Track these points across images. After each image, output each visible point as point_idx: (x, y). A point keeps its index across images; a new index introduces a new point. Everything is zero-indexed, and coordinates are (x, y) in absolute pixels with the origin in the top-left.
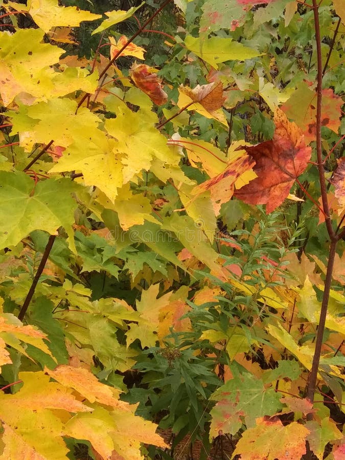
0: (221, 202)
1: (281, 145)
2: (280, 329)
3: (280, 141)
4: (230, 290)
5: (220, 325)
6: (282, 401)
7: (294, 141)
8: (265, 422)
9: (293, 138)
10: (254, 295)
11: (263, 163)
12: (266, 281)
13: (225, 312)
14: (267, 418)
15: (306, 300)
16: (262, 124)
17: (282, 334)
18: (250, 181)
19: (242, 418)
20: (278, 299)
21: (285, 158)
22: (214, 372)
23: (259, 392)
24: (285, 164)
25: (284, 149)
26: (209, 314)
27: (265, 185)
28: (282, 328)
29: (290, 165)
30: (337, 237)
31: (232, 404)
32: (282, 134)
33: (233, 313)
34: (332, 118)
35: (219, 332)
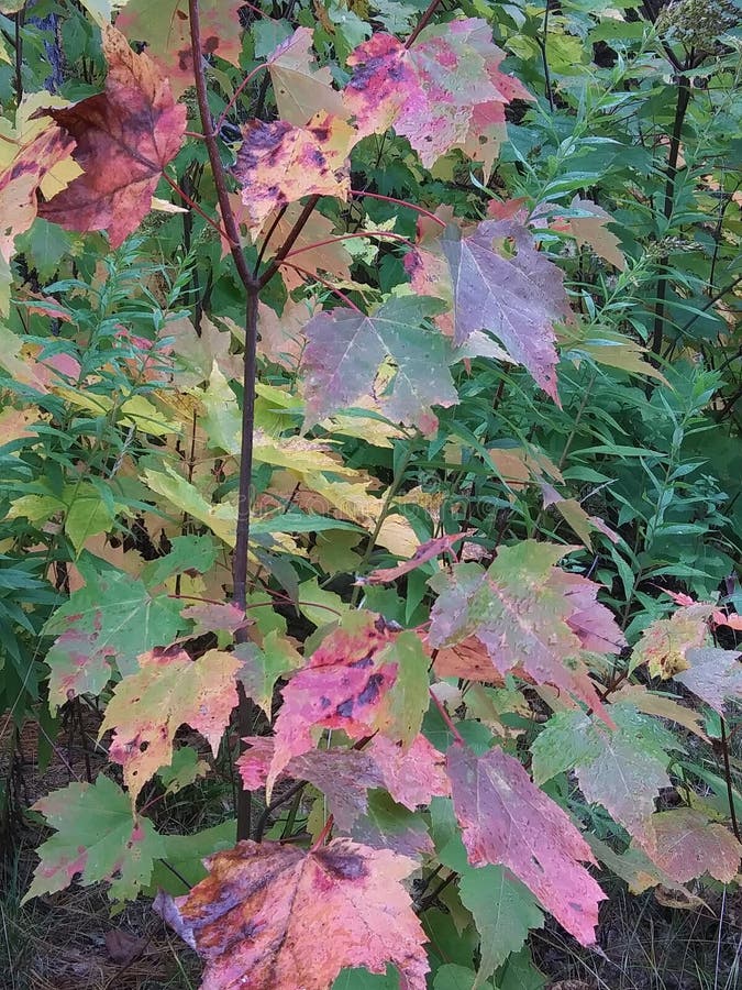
0: (14, 232)
1: (124, 103)
2: (169, 475)
3: (121, 95)
4: (61, 409)
5: (45, 483)
6: (185, 614)
7: (150, 92)
8: (156, 659)
9: (147, 86)
10: (109, 414)
11: (92, 143)
12: (133, 383)
13: (55, 456)
14: (159, 651)
15: (218, 412)
16: (88, 41)
17: (174, 485)
18: (68, 183)
19: (111, 660)
20: (160, 417)
21: (135, 129)
22: (44, 579)
23: (138, 604)
24: (137, 144)
25: (132, 111)
26: (22, 465)
27: (101, 189)
28: (173, 473)
29: (146, 144)
30: (257, 283)
31: (86, 635)
32: (123, 79)
33: (73, 456)
34: (223, 36)
35: (47, 498)
